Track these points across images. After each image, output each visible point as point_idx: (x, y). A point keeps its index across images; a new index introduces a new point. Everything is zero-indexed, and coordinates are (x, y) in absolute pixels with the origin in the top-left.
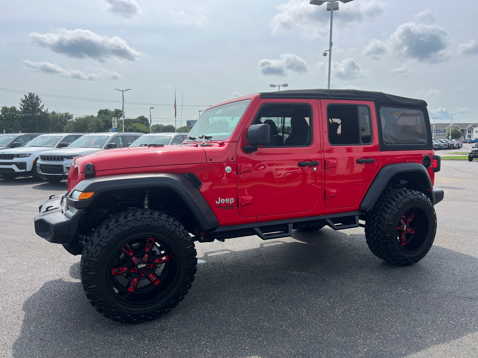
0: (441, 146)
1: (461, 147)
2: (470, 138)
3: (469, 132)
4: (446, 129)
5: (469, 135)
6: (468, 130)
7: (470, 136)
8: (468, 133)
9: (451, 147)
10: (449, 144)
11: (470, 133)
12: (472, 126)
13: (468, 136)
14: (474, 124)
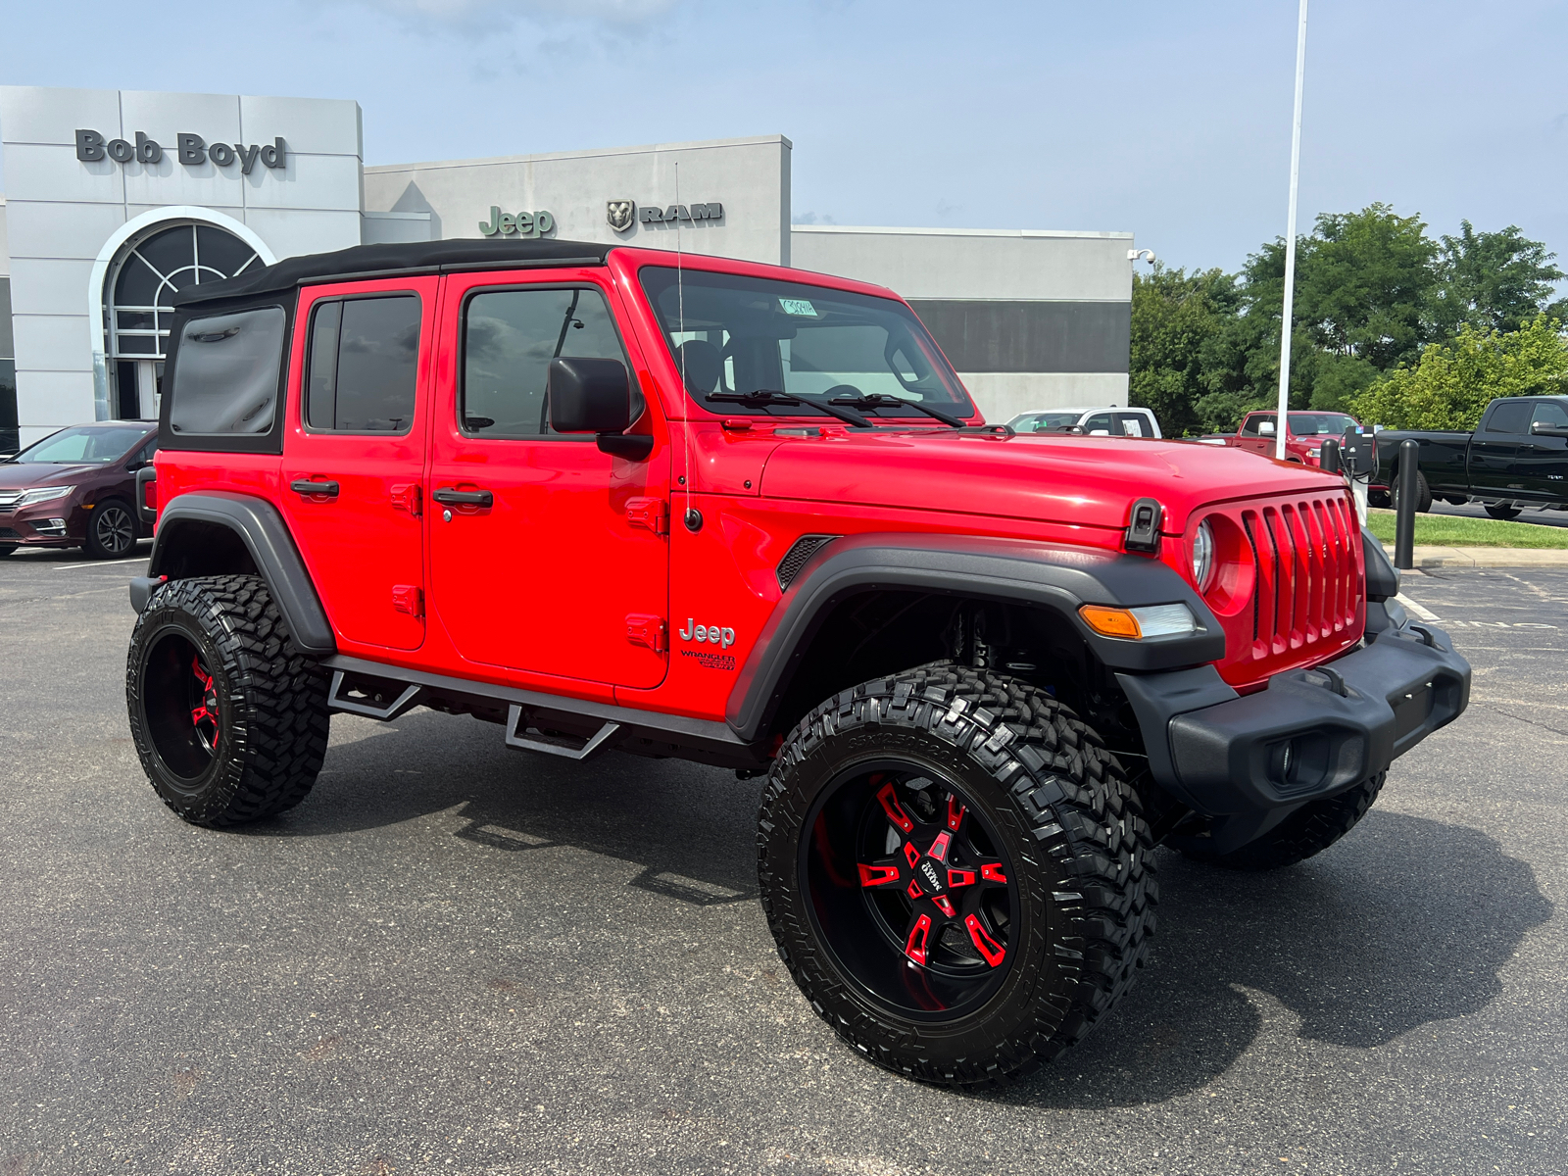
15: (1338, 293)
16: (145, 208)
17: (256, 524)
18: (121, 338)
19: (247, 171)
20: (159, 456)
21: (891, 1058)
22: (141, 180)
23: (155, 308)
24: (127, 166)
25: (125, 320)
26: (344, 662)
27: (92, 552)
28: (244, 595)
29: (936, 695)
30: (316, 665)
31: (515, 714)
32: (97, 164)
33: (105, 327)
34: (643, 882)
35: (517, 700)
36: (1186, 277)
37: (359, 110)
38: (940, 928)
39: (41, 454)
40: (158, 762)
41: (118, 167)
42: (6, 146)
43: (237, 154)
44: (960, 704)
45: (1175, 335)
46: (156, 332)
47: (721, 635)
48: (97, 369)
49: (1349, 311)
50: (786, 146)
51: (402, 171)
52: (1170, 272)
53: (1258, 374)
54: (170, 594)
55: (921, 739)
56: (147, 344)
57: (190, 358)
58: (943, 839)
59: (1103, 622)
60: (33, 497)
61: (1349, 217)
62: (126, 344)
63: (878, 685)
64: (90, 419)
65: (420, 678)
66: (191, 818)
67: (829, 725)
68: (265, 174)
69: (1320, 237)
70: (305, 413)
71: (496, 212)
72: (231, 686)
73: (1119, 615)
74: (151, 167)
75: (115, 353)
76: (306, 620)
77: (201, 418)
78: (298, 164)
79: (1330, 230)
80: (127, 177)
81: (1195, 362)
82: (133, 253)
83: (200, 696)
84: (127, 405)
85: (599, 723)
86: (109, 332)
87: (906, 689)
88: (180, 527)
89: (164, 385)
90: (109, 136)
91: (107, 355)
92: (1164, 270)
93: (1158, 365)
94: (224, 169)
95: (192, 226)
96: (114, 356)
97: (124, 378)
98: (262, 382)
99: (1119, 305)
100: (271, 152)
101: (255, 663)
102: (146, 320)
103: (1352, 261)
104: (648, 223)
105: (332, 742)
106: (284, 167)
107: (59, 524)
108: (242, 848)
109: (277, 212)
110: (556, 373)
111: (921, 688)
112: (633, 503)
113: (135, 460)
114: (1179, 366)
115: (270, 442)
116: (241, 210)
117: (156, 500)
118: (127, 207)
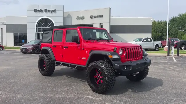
15: (181, 23)
16: (41, 17)
17: (49, 49)
18: (38, 31)
20: (41, 44)
21: (94, 91)
22: (41, 14)
23: (42, 27)
25: (39, 29)
26: (56, 61)
27: (35, 53)
28: (49, 56)
29: (99, 63)
30: (54, 62)
31: (69, 65)
33: (36, 29)
34: (81, 81)
35: (70, 64)
36: (162, 21)
37: (63, 6)
38: (99, 81)
39: (30, 43)
40: (40, 70)
41: (38, 13)
44: (101, 64)
45: (160, 29)
46: (42, 30)
47: (85, 58)
48: (35, 34)
49: (182, 26)
50: (110, 9)
51: (68, 12)
52: (160, 21)
53: (170, 33)
54: (42, 55)
55: (98, 66)
56: (41, 31)
57: (44, 35)
58: (100, 74)
59: (110, 57)
60: (29, 47)
61: (182, 14)
62: (39, 31)
63: (95, 62)
64: (35, 39)
65: (62, 63)
66: (43, 75)
67: (92, 64)
68: (53, 13)
69: (179, 17)
70: (54, 40)
71: (78, 16)
72: (47, 64)
73: (111, 56)
75: (37, 32)
76: (53, 58)
77: (45, 40)
78: (57, 12)
79: (180, 16)
81: (163, 32)
82: (39, 22)
83: (44, 64)
84: (38, 38)
85: (76, 66)
87: (97, 62)
88: (43, 50)
89: (42, 35)
90: (38, 9)
92: (159, 21)
93: (158, 32)
95: (46, 19)
97: (38, 35)
98: (50, 37)
99: (150, 26)
101: (49, 62)
102: (41, 29)
103: (183, 20)
104: (94, 17)
105: (55, 70)
107: (31, 50)
108: (47, 77)
109: (55, 17)
110: (72, 37)
111: (98, 62)
112: (79, 47)
113: (39, 44)
114: (161, 32)
115: (51, 43)
116: (51, 17)
117: (41, 47)
118: (39, 17)
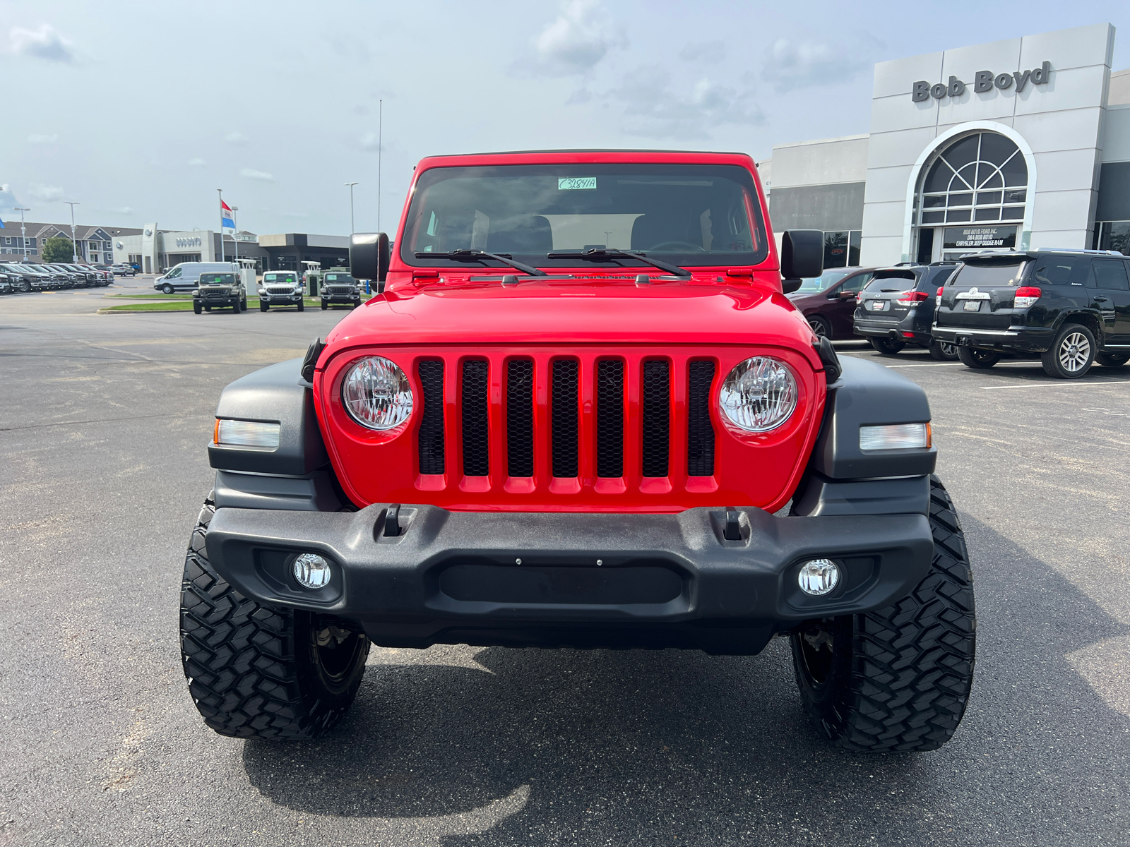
0: (71, 280)
1: (112, 283)
2: (96, 261)
3: (93, 247)
4: (36, 237)
5: (94, 254)
6: (88, 242)
7: (96, 256)
8: (91, 248)
9: (91, 282)
10: (85, 274)
11: (95, 249)
12: (97, 232)
13: (92, 256)
14: (99, 229)
16: (949, 126)
18: (925, 214)
19: (1019, 90)
22: (949, 108)
23: (948, 192)
24: (941, 100)
25: (928, 202)
32: (924, 102)
33: (914, 207)
41: (936, 102)
42: (875, 100)
43: (1014, 79)
46: (946, 208)
56: (939, 217)
62: (927, 217)
68: (1033, 90)
74: (957, 98)
75: (919, 223)
78: (1057, 77)
80: (940, 107)
82: (939, 157)
84: (924, 256)
86: (917, 211)
90: (933, 82)
91: (913, 225)
94: (1004, 91)
95: (979, 135)
96: (918, 225)
100: (1039, 73)
102: (941, 201)
106: (1047, 83)
109: (1037, 116)
113: (834, 292)
116: (1011, 119)
118: (937, 127)
